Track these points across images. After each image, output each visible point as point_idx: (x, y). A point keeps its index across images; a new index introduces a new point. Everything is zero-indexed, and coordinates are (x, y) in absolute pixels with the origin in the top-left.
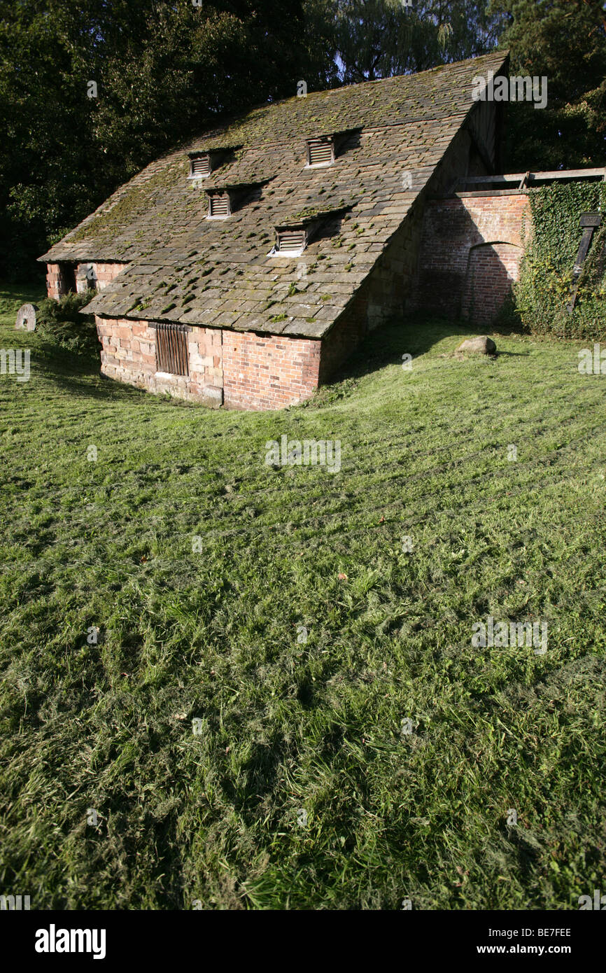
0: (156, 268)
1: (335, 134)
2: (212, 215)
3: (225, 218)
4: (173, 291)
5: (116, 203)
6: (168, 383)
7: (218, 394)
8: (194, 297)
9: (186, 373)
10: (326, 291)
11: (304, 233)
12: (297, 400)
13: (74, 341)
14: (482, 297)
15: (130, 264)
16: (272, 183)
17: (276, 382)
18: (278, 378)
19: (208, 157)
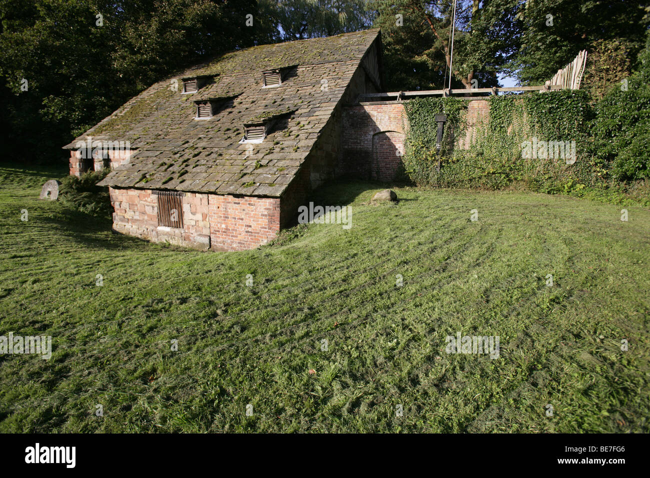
0: (158, 153)
1: (281, 69)
2: (199, 117)
3: (208, 118)
4: (171, 168)
5: (128, 109)
6: (167, 234)
7: (206, 240)
8: (187, 172)
9: (181, 226)
10: (281, 165)
11: (264, 128)
12: (265, 241)
13: (90, 207)
14: (383, 164)
15: (138, 150)
16: (240, 97)
17: (250, 229)
18: (250, 226)
19: (196, 81)
